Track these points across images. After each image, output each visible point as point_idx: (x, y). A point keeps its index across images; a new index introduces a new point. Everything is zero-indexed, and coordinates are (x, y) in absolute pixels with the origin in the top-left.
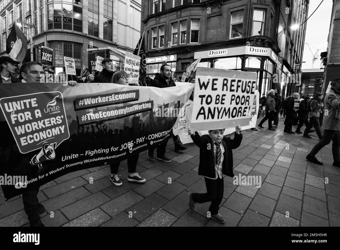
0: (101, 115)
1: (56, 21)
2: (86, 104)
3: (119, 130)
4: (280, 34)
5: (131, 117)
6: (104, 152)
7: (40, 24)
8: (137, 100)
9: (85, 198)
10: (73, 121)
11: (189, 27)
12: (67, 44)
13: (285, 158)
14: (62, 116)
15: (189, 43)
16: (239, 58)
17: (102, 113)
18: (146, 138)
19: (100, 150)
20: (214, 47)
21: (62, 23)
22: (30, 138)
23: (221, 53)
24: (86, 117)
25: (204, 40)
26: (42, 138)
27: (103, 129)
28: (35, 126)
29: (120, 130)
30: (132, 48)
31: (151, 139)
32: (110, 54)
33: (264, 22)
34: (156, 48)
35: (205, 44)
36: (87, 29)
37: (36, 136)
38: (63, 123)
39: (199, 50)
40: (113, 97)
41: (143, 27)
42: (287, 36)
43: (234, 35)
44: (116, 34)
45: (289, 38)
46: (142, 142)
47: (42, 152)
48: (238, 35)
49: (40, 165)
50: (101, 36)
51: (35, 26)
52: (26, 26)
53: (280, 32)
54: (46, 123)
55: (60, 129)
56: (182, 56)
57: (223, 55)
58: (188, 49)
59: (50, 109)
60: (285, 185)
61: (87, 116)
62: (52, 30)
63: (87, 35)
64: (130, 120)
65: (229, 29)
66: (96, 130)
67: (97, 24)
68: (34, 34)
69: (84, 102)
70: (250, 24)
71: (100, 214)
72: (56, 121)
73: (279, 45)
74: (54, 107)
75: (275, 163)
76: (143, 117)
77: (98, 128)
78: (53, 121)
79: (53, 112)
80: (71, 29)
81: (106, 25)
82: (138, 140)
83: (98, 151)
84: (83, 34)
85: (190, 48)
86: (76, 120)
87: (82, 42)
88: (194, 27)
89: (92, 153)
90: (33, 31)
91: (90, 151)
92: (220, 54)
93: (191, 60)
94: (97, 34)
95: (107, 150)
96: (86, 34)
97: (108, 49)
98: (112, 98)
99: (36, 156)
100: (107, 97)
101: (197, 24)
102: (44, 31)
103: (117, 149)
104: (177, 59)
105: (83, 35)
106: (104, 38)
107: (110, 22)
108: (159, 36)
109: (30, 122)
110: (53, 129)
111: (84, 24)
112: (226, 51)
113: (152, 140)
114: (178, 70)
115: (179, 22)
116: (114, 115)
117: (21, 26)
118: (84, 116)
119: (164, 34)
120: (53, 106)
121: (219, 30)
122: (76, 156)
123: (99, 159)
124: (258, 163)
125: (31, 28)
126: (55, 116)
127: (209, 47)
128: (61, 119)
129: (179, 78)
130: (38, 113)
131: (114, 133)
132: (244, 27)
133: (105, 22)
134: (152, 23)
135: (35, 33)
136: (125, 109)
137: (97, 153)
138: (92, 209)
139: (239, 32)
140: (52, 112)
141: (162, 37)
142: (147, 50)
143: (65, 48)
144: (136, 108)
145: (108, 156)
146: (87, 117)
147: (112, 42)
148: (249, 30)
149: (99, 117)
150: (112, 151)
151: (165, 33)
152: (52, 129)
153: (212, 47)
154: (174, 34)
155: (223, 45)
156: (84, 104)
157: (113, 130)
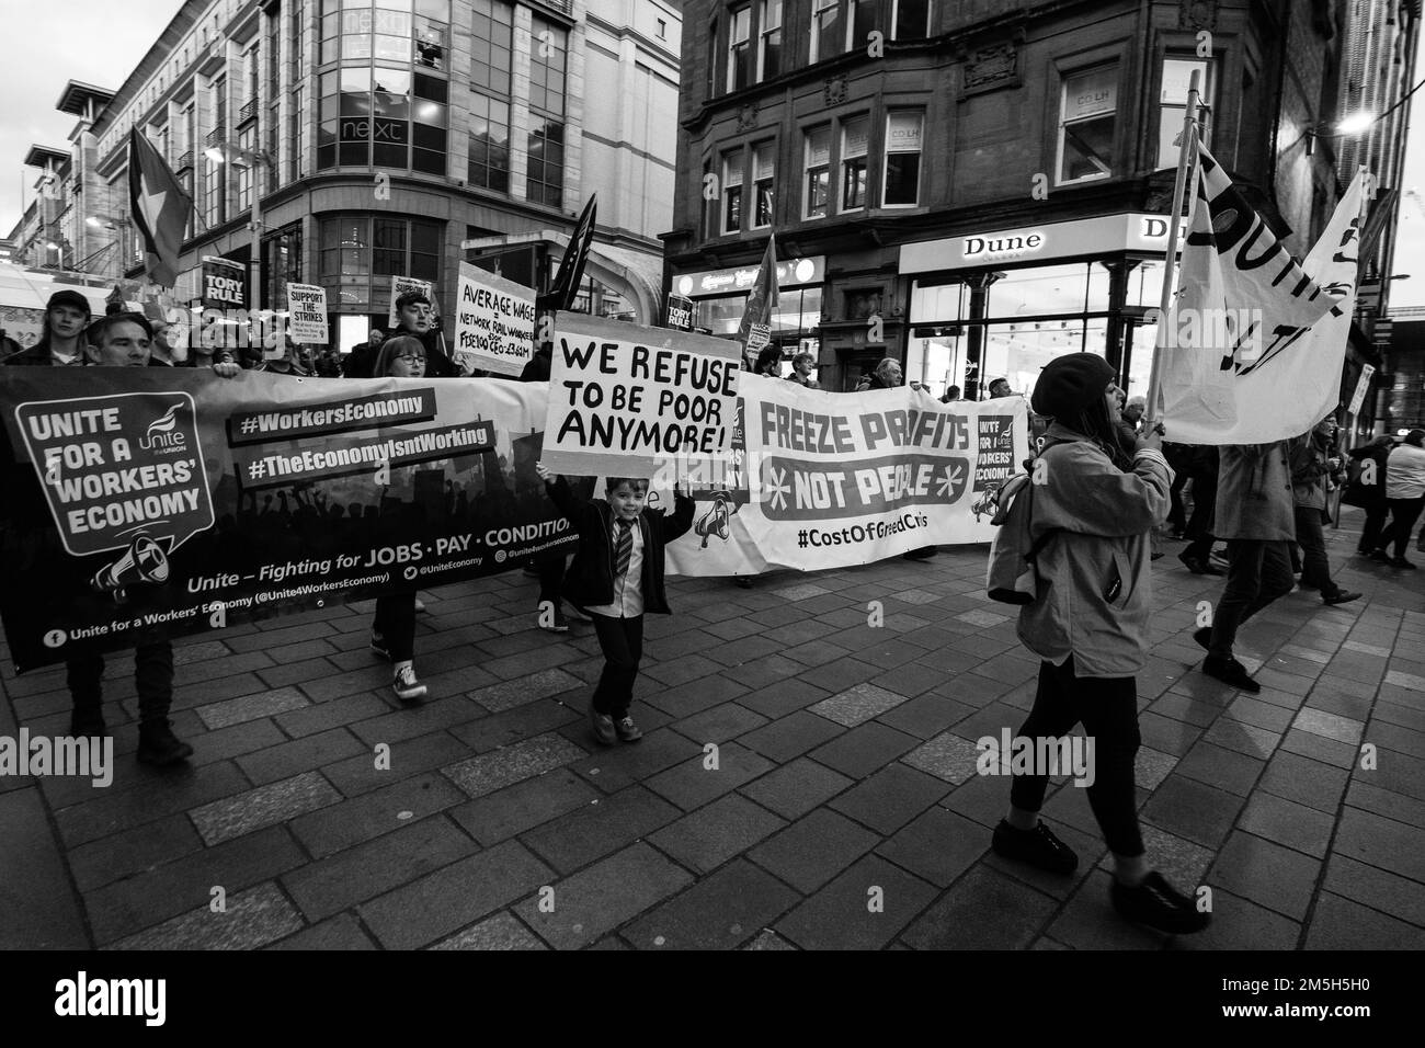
0: (307, 461)
1: (350, 136)
2: (264, 428)
3: (363, 508)
4: (1286, 158)
5: (411, 470)
6: (317, 569)
7: (288, 149)
8: (431, 418)
9: (451, 864)
10: (225, 477)
11: (877, 143)
12: (387, 224)
13: (1331, 717)
14: (192, 462)
15: (878, 206)
16: (1097, 266)
17: (310, 457)
18: (478, 541)
19: (304, 563)
20: (985, 222)
21: (371, 141)
22: (96, 514)
23: (1020, 246)
24: (261, 466)
25: (943, 192)
26: (130, 520)
27: (313, 504)
28: (110, 483)
29: (367, 507)
30: (639, 233)
31: (496, 543)
32: (554, 258)
33: (1212, 108)
34: (738, 232)
35: (946, 208)
36: (465, 163)
37: (114, 512)
38: (196, 481)
39: (922, 234)
40: (348, 412)
41: (688, 149)
42: (1320, 163)
43: (1073, 170)
44: (577, 178)
45: (1327, 174)
46: (459, 549)
47: (128, 557)
48: (1093, 165)
49: (119, 593)
50: (519, 190)
51: (268, 159)
52: (239, 160)
53: (1288, 149)
54: (145, 477)
55: (184, 498)
56: (849, 264)
57: (1028, 253)
58: (875, 233)
59: (157, 440)
60: (1336, 847)
61: (266, 464)
62: (330, 172)
63: (466, 187)
64: (406, 479)
65: (1054, 142)
66: (293, 506)
67: (503, 143)
68: (266, 188)
69: (257, 424)
70: (1145, 119)
71: (512, 938)
72: (175, 474)
73: (1281, 205)
74: (169, 435)
75: (1282, 740)
76: (458, 471)
77: (299, 500)
78: (165, 473)
79: (166, 447)
80: (405, 166)
81: (539, 145)
82: (442, 544)
83: (297, 569)
84: (447, 180)
85: (882, 229)
86: (233, 473)
87: (443, 215)
88: (899, 141)
89: (279, 572)
90: (262, 181)
91: (275, 568)
92: (1015, 250)
93: (886, 276)
94: (501, 180)
95: (325, 565)
96: (461, 184)
97: (544, 238)
98: (344, 414)
99: (111, 567)
100: (330, 413)
101: (911, 128)
102: (302, 176)
103: (354, 561)
104: (826, 276)
105: (450, 185)
106: (530, 196)
107: (554, 134)
108: (753, 183)
109: (97, 470)
110: (165, 498)
111: (454, 145)
112: (1038, 239)
113: (500, 547)
114: (829, 320)
115: (835, 122)
116: (348, 462)
117: (222, 160)
118: (258, 464)
119: (770, 175)
120: (165, 432)
121: (1009, 148)
122: (233, 580)
123: (299, 591)
124: (1200, 738)
125: (256, 164)
126: (171, 459)
127: (966, 222)
128: (189, 468)
129: (834, 353)
130: (121, 447)
131: (347, 514)
132: (1119, 135)
133: (532, 133)
134: (723, 129)
135: (268, 184)
136: (386, 445)
137: (294, 573)
138: (482, 913)
139: (1097, 156)
140: (162, 448)
141: (763, 185)
142: (702, 240)
143: (380, 240)
144: (428, 443)
145: (328, 582)
146: (266, 468)
147: (562, 211)
148: (1143, 145)
149: (301, 469)
150: (338, 566)
151: (778, 170)
152: (162, 496)
153: (977, 220)
154: (814, 171)
155: (1027, 212)
156: (257, 430)
157: (346, 507)
